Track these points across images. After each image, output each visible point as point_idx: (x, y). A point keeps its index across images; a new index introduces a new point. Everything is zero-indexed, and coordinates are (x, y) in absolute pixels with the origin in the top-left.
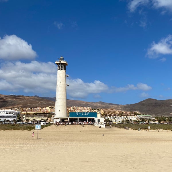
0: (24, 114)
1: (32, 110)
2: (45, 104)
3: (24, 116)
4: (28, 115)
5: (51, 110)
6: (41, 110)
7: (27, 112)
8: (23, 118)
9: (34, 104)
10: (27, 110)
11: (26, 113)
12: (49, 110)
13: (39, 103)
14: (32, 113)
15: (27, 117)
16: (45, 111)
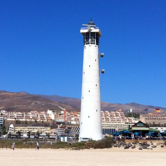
0: (12, 122)
1: (25, 115)
2: (42, 106)
3: (12, 126)
4: (18, 123)
5: (55, 116)
6: (39, 116)
7: (15, 118)
8: (10, 129)
9: (24, 106)
10: (15, 115)
11: (14, 120)
12: (52, 116)
13: (33, 104)
14: (24, 120)
15: (16, 127)
16: (45, 118)
